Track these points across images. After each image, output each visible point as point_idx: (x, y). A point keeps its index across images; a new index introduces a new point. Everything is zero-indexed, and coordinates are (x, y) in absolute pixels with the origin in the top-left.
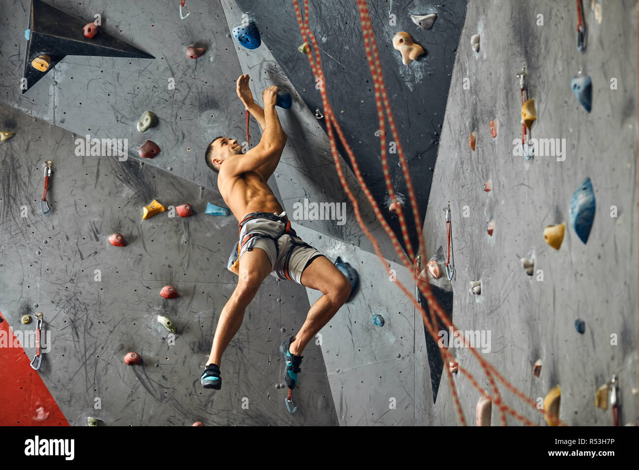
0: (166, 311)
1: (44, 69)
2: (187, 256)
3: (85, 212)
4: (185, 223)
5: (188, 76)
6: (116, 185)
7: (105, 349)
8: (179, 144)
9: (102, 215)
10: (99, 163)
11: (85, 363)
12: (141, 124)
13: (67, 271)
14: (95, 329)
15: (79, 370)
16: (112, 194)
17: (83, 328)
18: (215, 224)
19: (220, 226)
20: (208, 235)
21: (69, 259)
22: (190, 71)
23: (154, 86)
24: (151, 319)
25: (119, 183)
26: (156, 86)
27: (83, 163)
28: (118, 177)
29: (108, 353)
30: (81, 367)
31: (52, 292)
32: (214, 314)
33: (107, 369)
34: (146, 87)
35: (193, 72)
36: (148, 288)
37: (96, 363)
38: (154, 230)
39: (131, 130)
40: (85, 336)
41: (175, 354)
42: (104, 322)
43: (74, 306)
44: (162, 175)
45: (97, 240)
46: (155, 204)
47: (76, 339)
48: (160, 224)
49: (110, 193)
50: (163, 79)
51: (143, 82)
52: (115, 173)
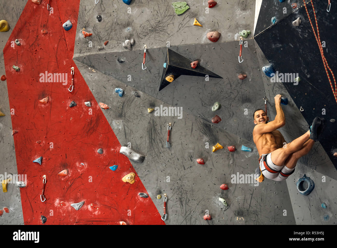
0: (223, 196)
1: (170, 81)
2: (233, 170)
3: (186, 147)
4: (232, 154)
5: (238, 87)
6: (200, 135)
7: (195, 212)
8: (231, 117)
9: (194, 149)
10: (192, 125)
11: (186, 218)
12: (214, 108)
13: (178, 175)
14: (190, 203)
15: (183, 221)
16: (198, 140)
17: (185, 202)
18: (246, 155)
19: (248, 157)
20: (242, 160)
21: (179, 169)
22: (239, 85)
23: (221, 91)
24: (216, 199)
25: (201, 134)
26: (223, 91)
27: (185, 124)
28: (201, 132)
29: (196, 214)
30: (184, 221)
31: (171, 185)
32: (245, 198)
33: (196, 221)
34: (217, 91)
35: (241, 85)
36: (215, 184)
37: (191, 218)
38: (218, 157)
39: (208, 110)
40: (186, 205)
41: (227, 216)
42: (194, 200)
43: (181, 191)
44: (221, 131)
45: (192, 161)
46: (219, 145)
47: (182, 207)
48: (221, 154)
49: (197, 139)
50: (226, 88)
51: (216, 89)
52: (200, 129)
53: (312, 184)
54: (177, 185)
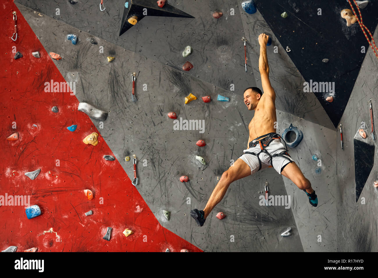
0: (200, 153)
1: (134, 24)
2: (209, 123)
3: (155, 100)
4: (207, 106)
5: (212, 27)
6: (170, 86)
7: (169, 174)
8: (204, 63)
9: (164, 102)
10: (160, 74)
11: (159, 182)
12: (185, 53)
13: (147, 132)
14: (163, 163)
15: (157, 185)
16: (168, 90)
17: (157, 163)
18: (222, 106)
19: (225, 107)
20: (220, 112)
21: (148, 126)
22: (214, 25)
23: (193, 33)
24: (192, 158)
25: (171, 84)
26: (195, 33)
27: (152, 73)
28: (170, 81)
29: (171, 176)
30: (158, 184)
31: (140, 144)
32: (225, 154)
33: (171, 184)
34: (188, 33)
35: (216, 25)
36: (190, 141)
37: (166, 181)
38: (192, 110)
39: (178, 56)
40: (159, 167)
41: (206, 176)
42: (168, 160)
43: (152, 151)
44: (194, 80)
45: (162, 115)
46: (192, 96)
47: (154, 169)
48: (194, 106)
49: (167, 90)
50: (199, 29)
51: (187, 30)
52: (169, 79)
53: (301, 135)
54: (148, 144)
